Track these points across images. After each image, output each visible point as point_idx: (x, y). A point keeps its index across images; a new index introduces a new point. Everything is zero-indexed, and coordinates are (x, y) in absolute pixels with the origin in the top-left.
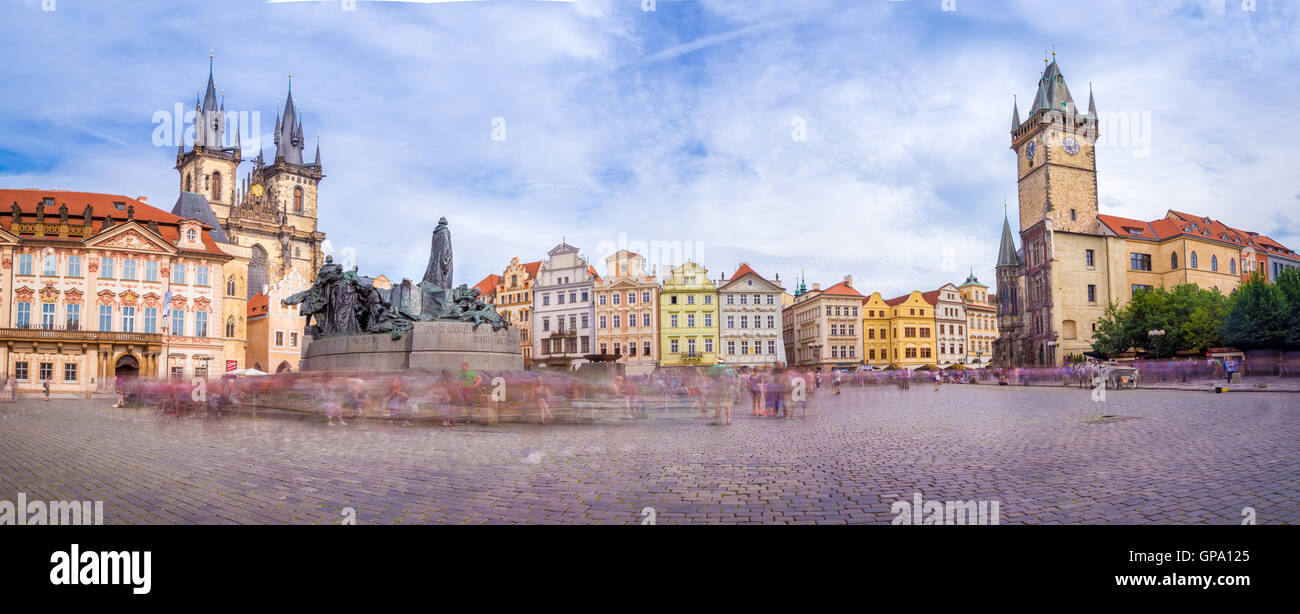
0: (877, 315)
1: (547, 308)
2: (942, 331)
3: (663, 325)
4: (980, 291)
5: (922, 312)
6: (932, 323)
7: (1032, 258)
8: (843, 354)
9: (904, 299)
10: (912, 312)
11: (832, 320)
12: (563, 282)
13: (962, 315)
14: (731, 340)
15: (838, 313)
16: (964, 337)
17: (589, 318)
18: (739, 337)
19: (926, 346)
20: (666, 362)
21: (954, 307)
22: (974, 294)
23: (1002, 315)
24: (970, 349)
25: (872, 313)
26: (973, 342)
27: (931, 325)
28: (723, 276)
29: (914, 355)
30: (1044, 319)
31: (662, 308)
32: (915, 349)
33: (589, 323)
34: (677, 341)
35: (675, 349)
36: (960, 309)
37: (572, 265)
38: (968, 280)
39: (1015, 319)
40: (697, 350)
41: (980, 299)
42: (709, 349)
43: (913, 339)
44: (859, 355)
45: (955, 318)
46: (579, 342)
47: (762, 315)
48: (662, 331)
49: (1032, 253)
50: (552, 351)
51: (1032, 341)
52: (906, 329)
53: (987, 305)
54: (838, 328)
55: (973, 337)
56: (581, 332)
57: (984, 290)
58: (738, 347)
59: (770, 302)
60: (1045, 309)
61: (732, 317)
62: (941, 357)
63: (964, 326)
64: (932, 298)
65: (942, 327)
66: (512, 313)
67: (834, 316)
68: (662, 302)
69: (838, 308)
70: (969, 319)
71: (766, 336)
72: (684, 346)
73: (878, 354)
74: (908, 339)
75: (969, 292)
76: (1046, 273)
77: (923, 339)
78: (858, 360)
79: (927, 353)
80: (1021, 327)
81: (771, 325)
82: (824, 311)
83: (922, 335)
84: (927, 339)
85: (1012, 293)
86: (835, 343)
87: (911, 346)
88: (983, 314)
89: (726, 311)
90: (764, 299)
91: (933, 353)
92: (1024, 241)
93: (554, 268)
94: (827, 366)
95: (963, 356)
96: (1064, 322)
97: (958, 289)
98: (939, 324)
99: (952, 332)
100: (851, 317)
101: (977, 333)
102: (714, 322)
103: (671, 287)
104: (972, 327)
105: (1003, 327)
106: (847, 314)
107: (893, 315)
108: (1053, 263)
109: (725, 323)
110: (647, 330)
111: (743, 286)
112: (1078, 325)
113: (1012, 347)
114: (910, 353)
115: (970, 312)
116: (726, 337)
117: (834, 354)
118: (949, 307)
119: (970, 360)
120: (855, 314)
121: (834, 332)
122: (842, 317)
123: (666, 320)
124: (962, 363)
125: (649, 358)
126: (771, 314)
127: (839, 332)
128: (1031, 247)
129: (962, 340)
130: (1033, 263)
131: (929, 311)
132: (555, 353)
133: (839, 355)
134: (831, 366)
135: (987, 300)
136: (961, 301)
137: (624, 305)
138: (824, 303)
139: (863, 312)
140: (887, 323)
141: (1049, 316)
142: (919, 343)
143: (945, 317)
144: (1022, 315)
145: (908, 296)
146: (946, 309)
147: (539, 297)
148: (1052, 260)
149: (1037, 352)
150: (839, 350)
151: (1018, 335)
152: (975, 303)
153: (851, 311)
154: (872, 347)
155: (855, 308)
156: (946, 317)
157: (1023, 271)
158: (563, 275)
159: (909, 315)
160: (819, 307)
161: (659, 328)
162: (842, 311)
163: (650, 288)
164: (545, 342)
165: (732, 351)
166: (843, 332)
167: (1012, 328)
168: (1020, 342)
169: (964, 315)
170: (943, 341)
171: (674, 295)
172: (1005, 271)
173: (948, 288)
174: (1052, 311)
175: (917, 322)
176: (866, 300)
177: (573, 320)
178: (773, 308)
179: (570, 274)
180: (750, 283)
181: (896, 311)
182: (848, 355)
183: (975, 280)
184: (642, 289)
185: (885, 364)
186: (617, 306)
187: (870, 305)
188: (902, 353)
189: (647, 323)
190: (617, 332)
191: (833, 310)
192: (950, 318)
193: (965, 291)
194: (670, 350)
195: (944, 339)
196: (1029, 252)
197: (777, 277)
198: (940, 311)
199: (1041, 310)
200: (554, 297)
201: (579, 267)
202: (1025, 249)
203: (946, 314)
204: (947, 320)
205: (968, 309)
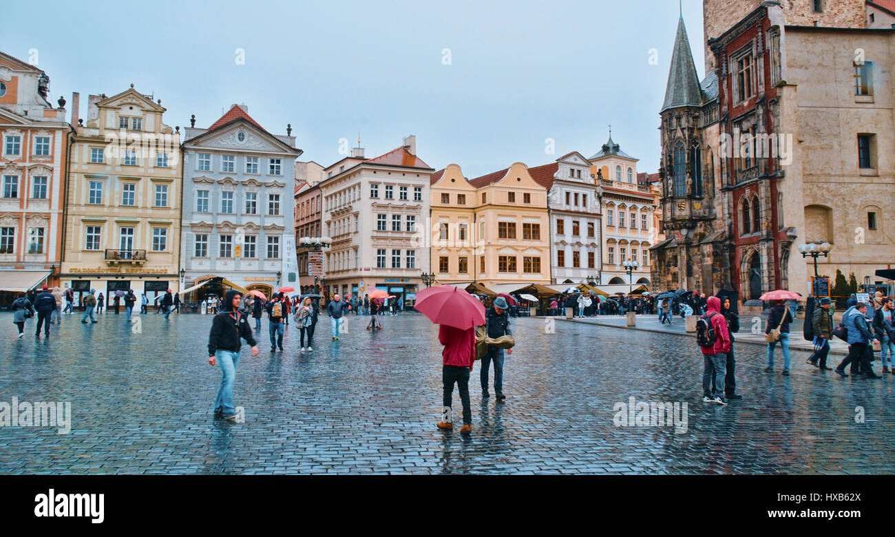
0: (453, 201)
2: (561, 230)
3: (73, 198)
4: (625, 167)
5: (527, 197)
6: (545, 215)
7: (735, 86)
8: (396, 263)
9: (498, 176)
10: (512, 196)
11: (379, 206)
13: (593, 205)
14: (202, 231)
15: (389, 195)
16: (596, 242)
18: (218, 226)
19: (533, 253)
20: (73, 266)
21: (581, 191)
22: (614, 170)
23: (673, 199)
24: (606, 260)
25: (445, 197)
26: (611, 249)
27: (543, 221)
28: (193, 121)
29: (513, 268)
30: (763, 202)
31: (74, 168)
32: (514, 259)
34: (98, 230)
35: (95, 242)
36: (591, 195)
38: (605, 148)
39: (697, 205)
40: (136, 246)
41: (625, 178)
42: (159, 245)
43: (512, 242)
44: (423, 264)
45: (581, 209)
47: (259, 191)
49: (735, 80)
51: (732, 248)
52: (500, 224)
53: (635, 189)
54: (389, 219)
55: (611, 241)
57: (630, 164)
58: (214, 244)
59: (275, 170)
60: (766, 183)
61: (206, 192)
62: (557, 272)
63: (596, 223)
64: (544, 175)
65: (560, 223)
67: (382, 199)
68: (75, 157)
69: (389, 187)
70: (604, 211)
71: (265, 228)
72: (111, 239)
73: (453, 265)
74: (503, 242)
75: (606, 168)
76: (767, 113)
77: (528, 243)
78: (419, 274)
79: (533, 265)
80: (708, 220)
81: (274, 209)
82: (366, 190)
83: (526, 236)
84: (536, 243)
85: (691, 157)
86: (382, 244)
87: (508, 252)
88: (629, 204)
89: (196, 181)
90: (263, 165)
91: (544, 265)
92: (718, 55)
94: (367, 281)
95: (595, 273)
96: (806, 208)
97: (589, 162)
98: (555, 219)
99: (576, 231)
100: (411, 201)
101: (617, 234)
102: (173, 199)
103: (96, 133)
104: (611, 226)
105: (674, 220)
106: (404, 197)
107: (481, 204)
108: (786, 92)
109: (193, 201)
110: (40, 206)
111: (229, 141)
112: (836, 215)
113: (689, 259)
114: (506, 264)
115: (608, 200)
116: (193, 226)
117: (381, 263)
118: (573, 190)
119: (606, 278)
120: (418, 197)
121: (381, 226)
122: (396, 201)
123: (80, 190)
124: (592, 284)
125: (40, 257)
126: (275, 191)
127: (389, 227)
128: (733, 67)
129: (593, 245)
130: (736, 98)
131: (539, 196)
133: (389, 263)
134: (374, 282)
135: (635, 181)
136: (592, 182)
138: (366, 178)
139: (431, 196)
140: (470, 214)
141: (775, 197)
142: (520, 248)
143: (565, 207)
144: (712, 198)
145: (506, 171)
146: (568, 194)
148: (782, 85)
149: (745, 268)
150: (389, 255)
151: (702, 236)
152: (615, 186)
153: (411, 193)
154: (444, 253)
155: (418, 188)
156: (567, 208)
157: (716, 115)
159: (505, 201)
160: (359, 184)
161: (65, 204)
162: (396, 192)
163: (52, 130)
165: (201, 251)
166: (396, 227)
167: (691, 223)
168: (708, 249)
169: (597, 203)
170: (561, 248)
171: (98, 146)
172: (679, 118)
173: (571, 160)
174: (783, 187)
175: (519, 213)
176: (435, 177)
178: (280, 181)
180: (241, 137)
181: (484, 195)
182: (403, 264)
183: (616, 148)
184: (34, 130)
185: (464, 282)
187: (443, 185)
188: (492, 265)
189: (42, 192)
191: (382, 191)
192: (573, 208)
193: (599, 165)
194: (82, 244)
195: (563, 242)
196: (729, 76)
197: (289, 130)
198: (558, 196)
199: (755, 187)
202: (719, 73)
203: (568, 203)
204: (568, 212)
205: (605, 195)
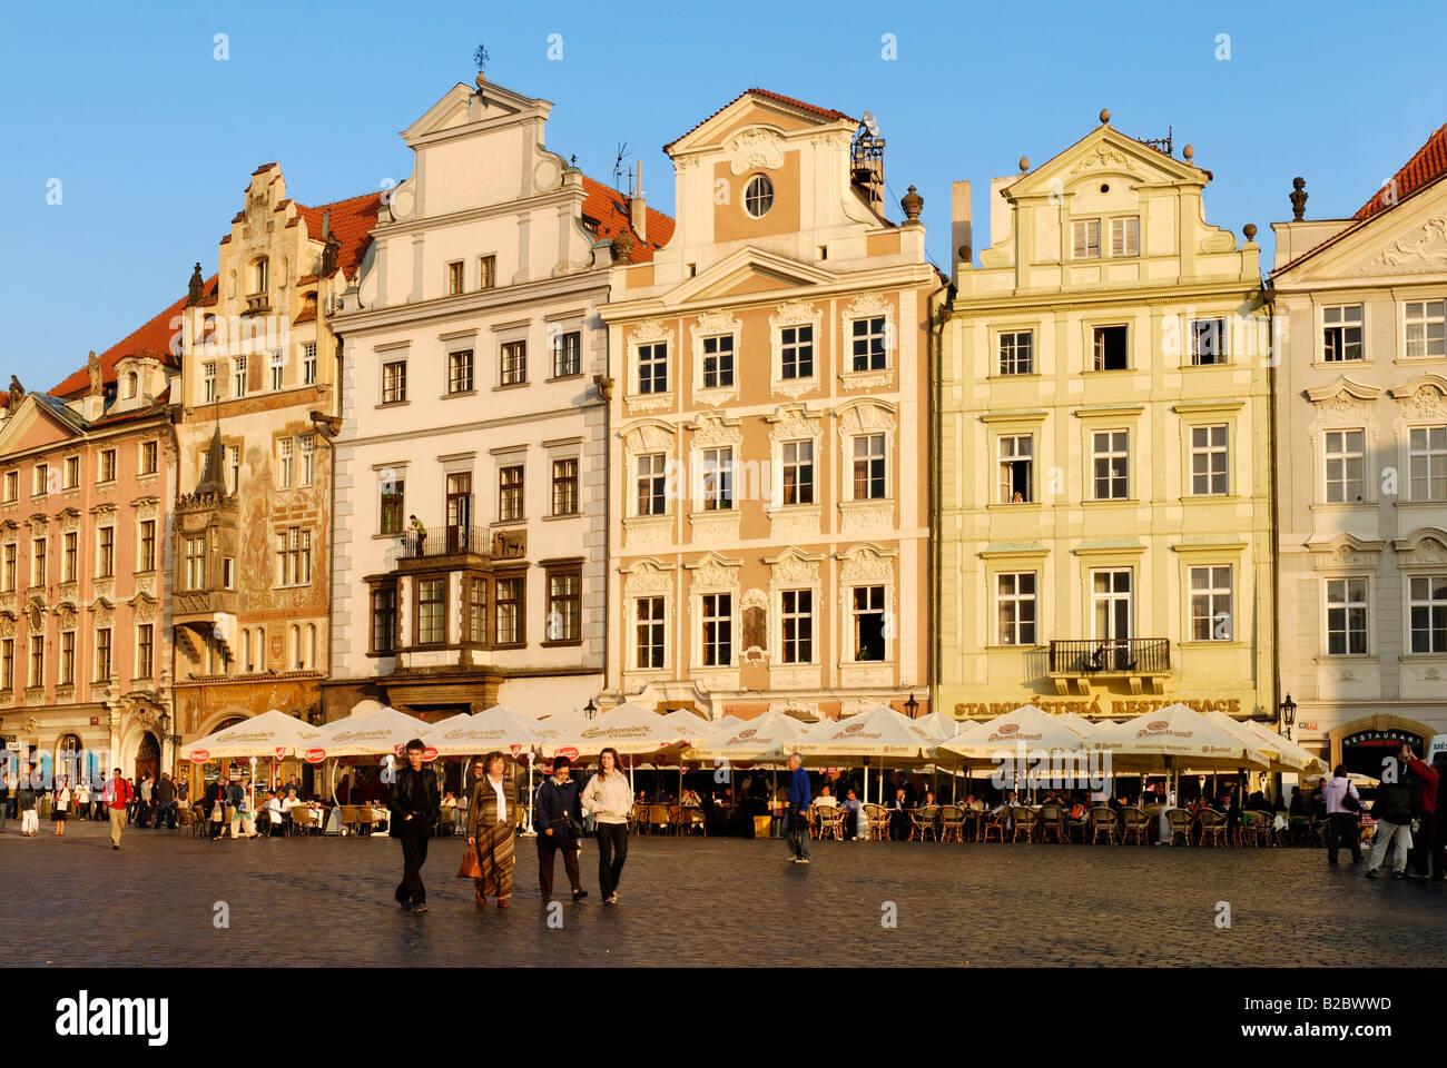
1: (397, 419)
3: (952, 494)
12: (473, 279)
17: (584, 467)
20: (966, 695)
31: (951, 396)
33: (586, 495)
35: (1022, 622)
37: (513, 193)
40: (1144, 627)
42: (1211, 621)
46: (536, 582)
48: (951, 523)
50: (406, 639)
56: (546, 539)
66: (248, 445)
68: (952, 367)
72: (1069, 608)
89: (1316, 400)
93: (430, 211)
102: (1246, 470)
109: (1311, 468)
110: (869, 523)
111: (1424, 247)
116: (1314, 551)
123: (973, 460)
125: (877, 673)
132: (419, 647)
137: (758, 392)
147: (364, 359)
158: (467, 243)
161: (933, 512)
163: (890, 291)
164: (384, 589)
171: (1016, 323)
177: (513, 480)
179: (497, 235)
184: (846, 296)
186: (719, 395)
189: (874, 480)
190: (719, 534)
194: (989, 627)
200: (427, 357)
201: (543, 200)
